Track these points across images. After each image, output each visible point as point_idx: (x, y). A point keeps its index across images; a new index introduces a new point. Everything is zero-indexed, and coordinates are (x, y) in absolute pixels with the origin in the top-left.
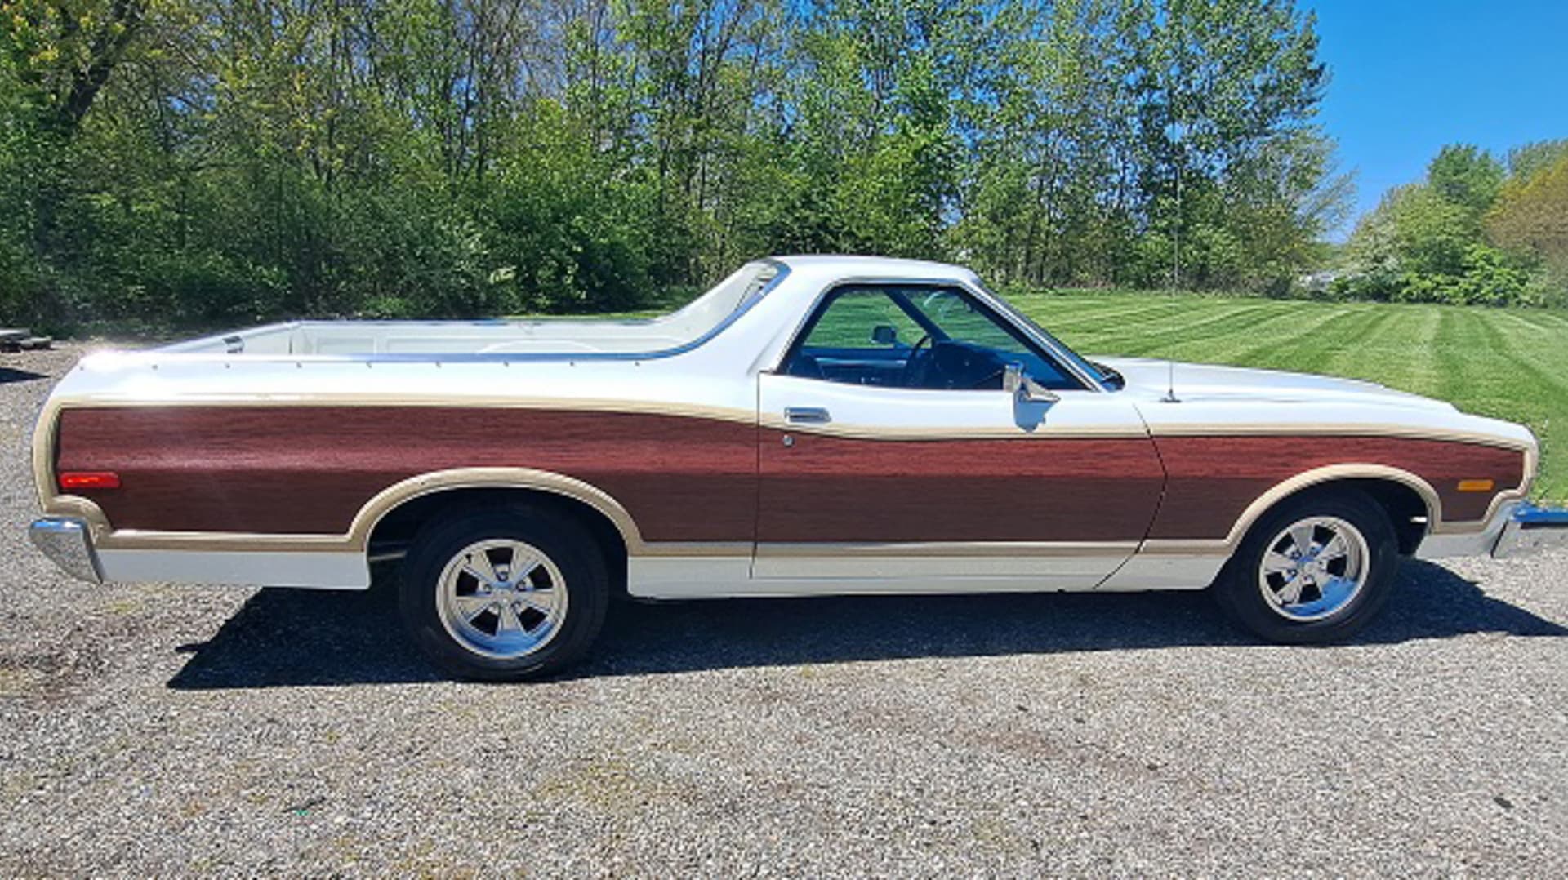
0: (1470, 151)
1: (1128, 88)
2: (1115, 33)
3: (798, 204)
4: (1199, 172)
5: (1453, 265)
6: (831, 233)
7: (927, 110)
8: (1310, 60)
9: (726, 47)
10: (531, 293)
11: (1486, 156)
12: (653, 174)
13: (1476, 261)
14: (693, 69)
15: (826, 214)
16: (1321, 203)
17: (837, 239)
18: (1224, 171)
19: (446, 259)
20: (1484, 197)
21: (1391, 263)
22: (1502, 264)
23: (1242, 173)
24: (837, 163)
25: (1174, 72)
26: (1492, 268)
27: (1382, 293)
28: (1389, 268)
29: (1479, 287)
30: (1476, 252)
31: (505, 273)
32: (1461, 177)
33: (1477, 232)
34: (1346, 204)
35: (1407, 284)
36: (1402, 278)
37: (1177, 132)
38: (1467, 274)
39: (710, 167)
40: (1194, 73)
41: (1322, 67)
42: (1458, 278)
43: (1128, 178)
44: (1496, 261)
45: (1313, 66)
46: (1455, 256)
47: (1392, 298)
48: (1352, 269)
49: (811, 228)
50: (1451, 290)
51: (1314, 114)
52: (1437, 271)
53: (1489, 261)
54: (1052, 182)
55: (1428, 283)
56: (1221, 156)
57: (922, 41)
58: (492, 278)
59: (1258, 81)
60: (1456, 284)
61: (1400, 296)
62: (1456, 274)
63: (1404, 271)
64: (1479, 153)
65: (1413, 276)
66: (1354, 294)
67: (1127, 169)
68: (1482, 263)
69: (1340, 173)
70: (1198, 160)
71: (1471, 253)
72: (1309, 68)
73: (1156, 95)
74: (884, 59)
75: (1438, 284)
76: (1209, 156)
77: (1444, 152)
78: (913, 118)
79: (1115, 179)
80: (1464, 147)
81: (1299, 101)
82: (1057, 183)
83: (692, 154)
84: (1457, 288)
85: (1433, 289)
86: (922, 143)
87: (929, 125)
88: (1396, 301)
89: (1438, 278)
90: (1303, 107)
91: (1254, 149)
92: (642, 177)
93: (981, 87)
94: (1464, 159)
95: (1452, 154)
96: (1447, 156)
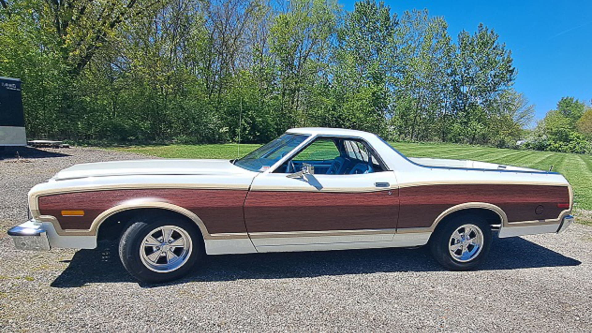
0: (572, 99)
1: (448, 74)
2: (443, 55)
3: (331, 109)
4: (473, 103)
5: (567, 139)
6: (342, 120)
7: (377, 79)
8: (510, 66)
9: (308, 55)
10: (234, 136)
11: (577, 101)
12: (280, 97)
13: (574, 138)
14: (296, 63)
15: (341, 113)
16: (522, 116)
17: (344, 122)
18: (480, 104)
19: (205, 124)
20: (576, 115)
21: (544, 137)
22: (583, 139)
23: (489, 104)
24: (345, 96)
25: (463, 69)
26: (579, 141)
27: (541, 148)
28: (543, 139)
29: (575, 147)
30: (573, 135)
31: (225, 129)
32: (568, 108)
33: (574, 127)
34: (531, 116)
35: (550, 145)
36: (548, 143)
37: (465, 89)
38: (571, 142)
39: (301, 96)
40: (470, 70)
41: (514, 69)
42: (568, 143)
43: (448, 105)
44: (581, 138)
45: (511, 69)
46: (567, 136)
47: (545, 149)
48: (530, 139)
49: (335, 118)
50: (566, 147)
51: (512, 85)
52: (560, 141)
53: (578, 138)
54: (421, 105)
55: (557, 145)
56: (480, 98)
57: (376, 55)
58: (221, 131)
59: (493, 73)
60: (567, 145)
61: (548, 149)
62: (567, 142)
63: (549, 140)
64: (574, 101)
65: (553, 143)
66: (531, 148)
67: (448, 102)
68: (576, 138)
69: (528, 106)
70: (472, 100)
71: (572, 135)
72: (509, 69)
73: (458, 77)
74: (363, 61)
75: (561, 145)
76: (476, 98)
77: (562, 100)
78: (373, 82)
79: (443, 104)
80: (569, 98)
81: (507, 80)
82: (423, 105)
83: (293, 91)
84: (567, 147)
85: (559, 147)
86: (375, 90)
87: (378, 84)
88: (546, 151)
89: (561, 143)
90: (508, 82)
91: (493, 96)
92: (276, 98)
93: (397, 72)
94: (570, 102)
95: (565, 100)
96: (564, 101)
